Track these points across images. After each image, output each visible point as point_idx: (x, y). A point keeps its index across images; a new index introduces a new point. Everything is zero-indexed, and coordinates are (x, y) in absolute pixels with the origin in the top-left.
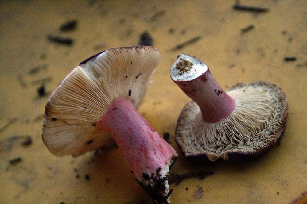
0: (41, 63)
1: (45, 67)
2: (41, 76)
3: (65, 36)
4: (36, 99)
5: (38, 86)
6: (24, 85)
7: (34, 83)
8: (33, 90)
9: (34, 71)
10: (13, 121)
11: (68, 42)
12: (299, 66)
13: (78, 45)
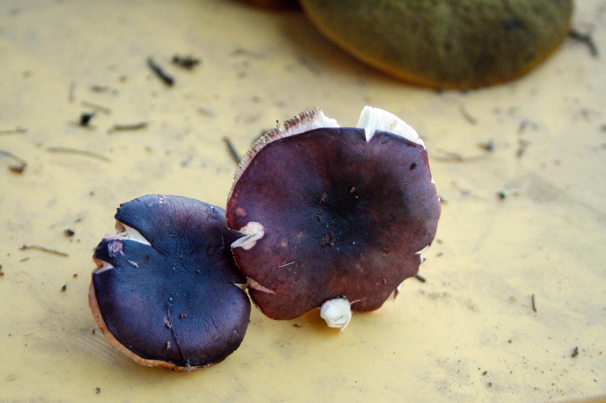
0: (115, 85)
1: (115, 93)
2: (100, 100)
3: (170, 70)
4: (71, 124)
5: (88, 111)
6: (71, 99)
7: (85, 104)
8: (77, 112)
9: (97, 89)
10: (21, 131)
11: (168, 81)
12: (422, 292)
13: (176, 92)
